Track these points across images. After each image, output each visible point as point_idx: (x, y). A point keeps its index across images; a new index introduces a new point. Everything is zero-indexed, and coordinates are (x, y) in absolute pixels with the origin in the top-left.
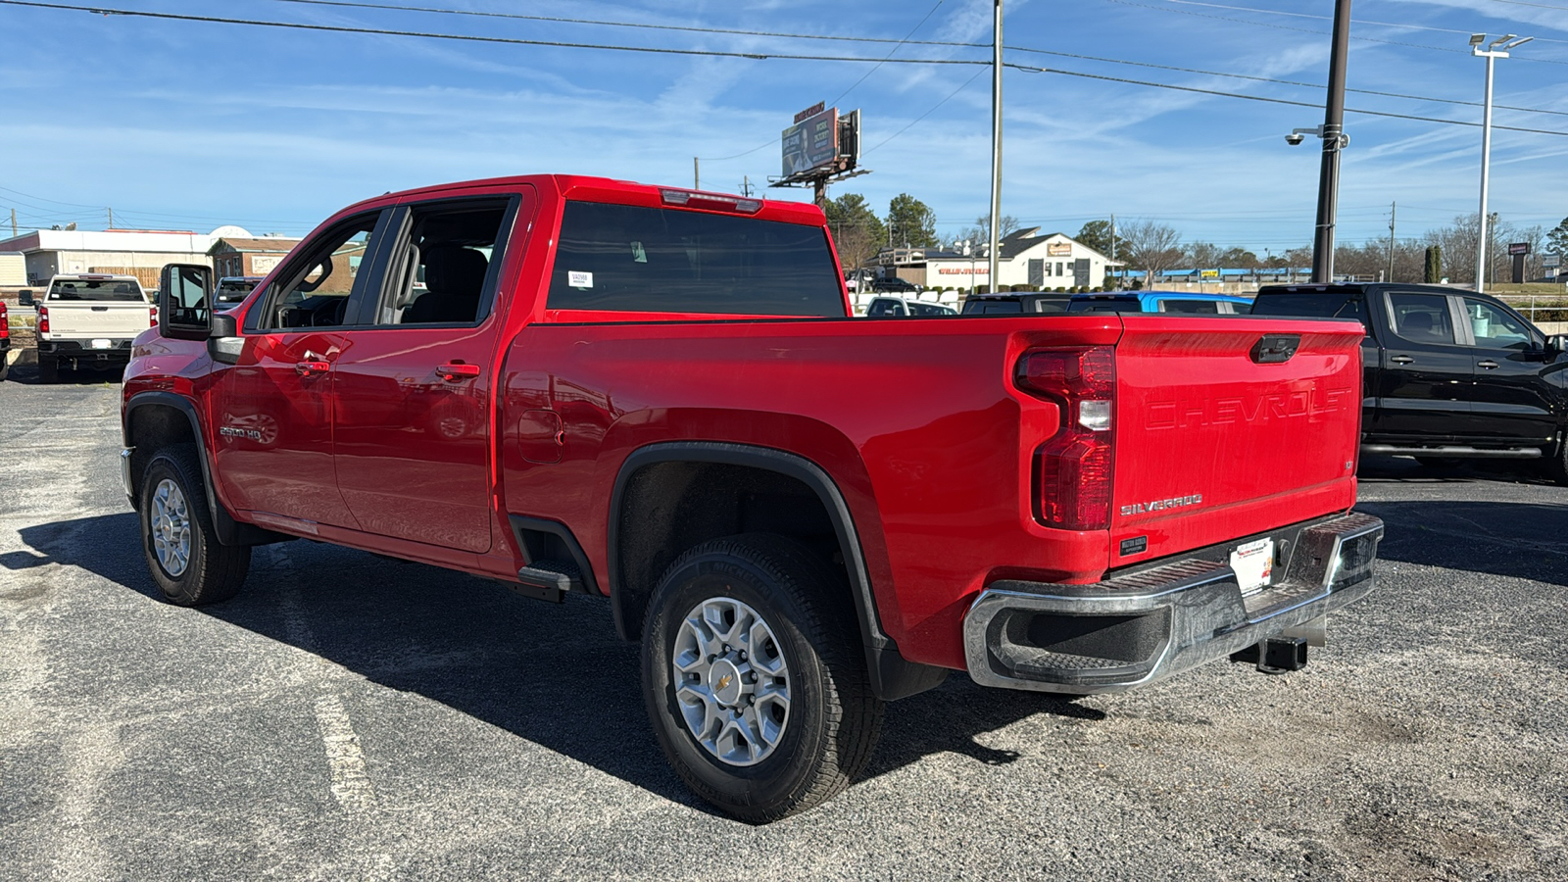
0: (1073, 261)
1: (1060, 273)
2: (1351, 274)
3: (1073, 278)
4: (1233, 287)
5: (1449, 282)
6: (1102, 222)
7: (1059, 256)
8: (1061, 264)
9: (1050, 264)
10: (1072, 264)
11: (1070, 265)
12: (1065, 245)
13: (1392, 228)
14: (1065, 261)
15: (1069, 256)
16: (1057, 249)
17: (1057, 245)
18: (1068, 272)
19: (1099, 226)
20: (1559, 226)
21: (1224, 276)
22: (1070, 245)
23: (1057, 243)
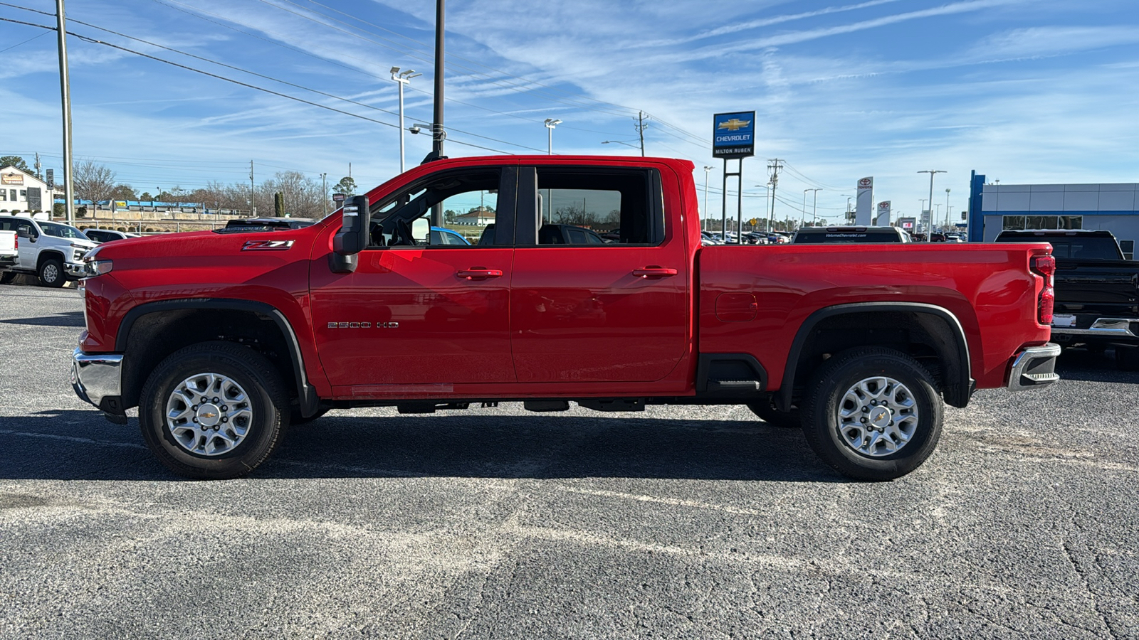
0: (26, 189)
1: (14, 198)
2: (234, 208)
3: (27, 203)
4: (150, 215)
5: (290, 216)
6: (16, 158)
7: (12, 184)
8: (15, 191)
9: (5, 190)
10: (25, 191)
11: (23, 193)
12: (17, 175)
13: (252, 178)
14: (18, 189)
15: (22, 185)
16: (10, 178)
17: (10, 175)
18: (21, 198)
19: (14, 160)
20: (339, 183)
21: (156, 207)
22: (22, 176)
23: (10, 173)
